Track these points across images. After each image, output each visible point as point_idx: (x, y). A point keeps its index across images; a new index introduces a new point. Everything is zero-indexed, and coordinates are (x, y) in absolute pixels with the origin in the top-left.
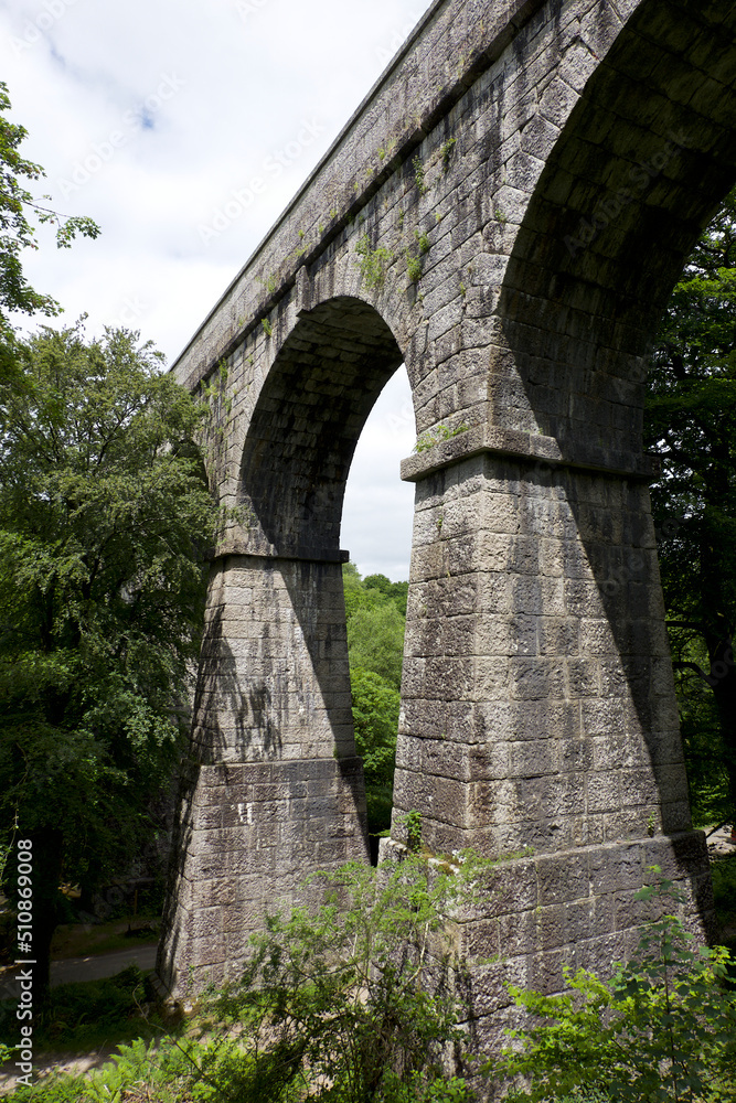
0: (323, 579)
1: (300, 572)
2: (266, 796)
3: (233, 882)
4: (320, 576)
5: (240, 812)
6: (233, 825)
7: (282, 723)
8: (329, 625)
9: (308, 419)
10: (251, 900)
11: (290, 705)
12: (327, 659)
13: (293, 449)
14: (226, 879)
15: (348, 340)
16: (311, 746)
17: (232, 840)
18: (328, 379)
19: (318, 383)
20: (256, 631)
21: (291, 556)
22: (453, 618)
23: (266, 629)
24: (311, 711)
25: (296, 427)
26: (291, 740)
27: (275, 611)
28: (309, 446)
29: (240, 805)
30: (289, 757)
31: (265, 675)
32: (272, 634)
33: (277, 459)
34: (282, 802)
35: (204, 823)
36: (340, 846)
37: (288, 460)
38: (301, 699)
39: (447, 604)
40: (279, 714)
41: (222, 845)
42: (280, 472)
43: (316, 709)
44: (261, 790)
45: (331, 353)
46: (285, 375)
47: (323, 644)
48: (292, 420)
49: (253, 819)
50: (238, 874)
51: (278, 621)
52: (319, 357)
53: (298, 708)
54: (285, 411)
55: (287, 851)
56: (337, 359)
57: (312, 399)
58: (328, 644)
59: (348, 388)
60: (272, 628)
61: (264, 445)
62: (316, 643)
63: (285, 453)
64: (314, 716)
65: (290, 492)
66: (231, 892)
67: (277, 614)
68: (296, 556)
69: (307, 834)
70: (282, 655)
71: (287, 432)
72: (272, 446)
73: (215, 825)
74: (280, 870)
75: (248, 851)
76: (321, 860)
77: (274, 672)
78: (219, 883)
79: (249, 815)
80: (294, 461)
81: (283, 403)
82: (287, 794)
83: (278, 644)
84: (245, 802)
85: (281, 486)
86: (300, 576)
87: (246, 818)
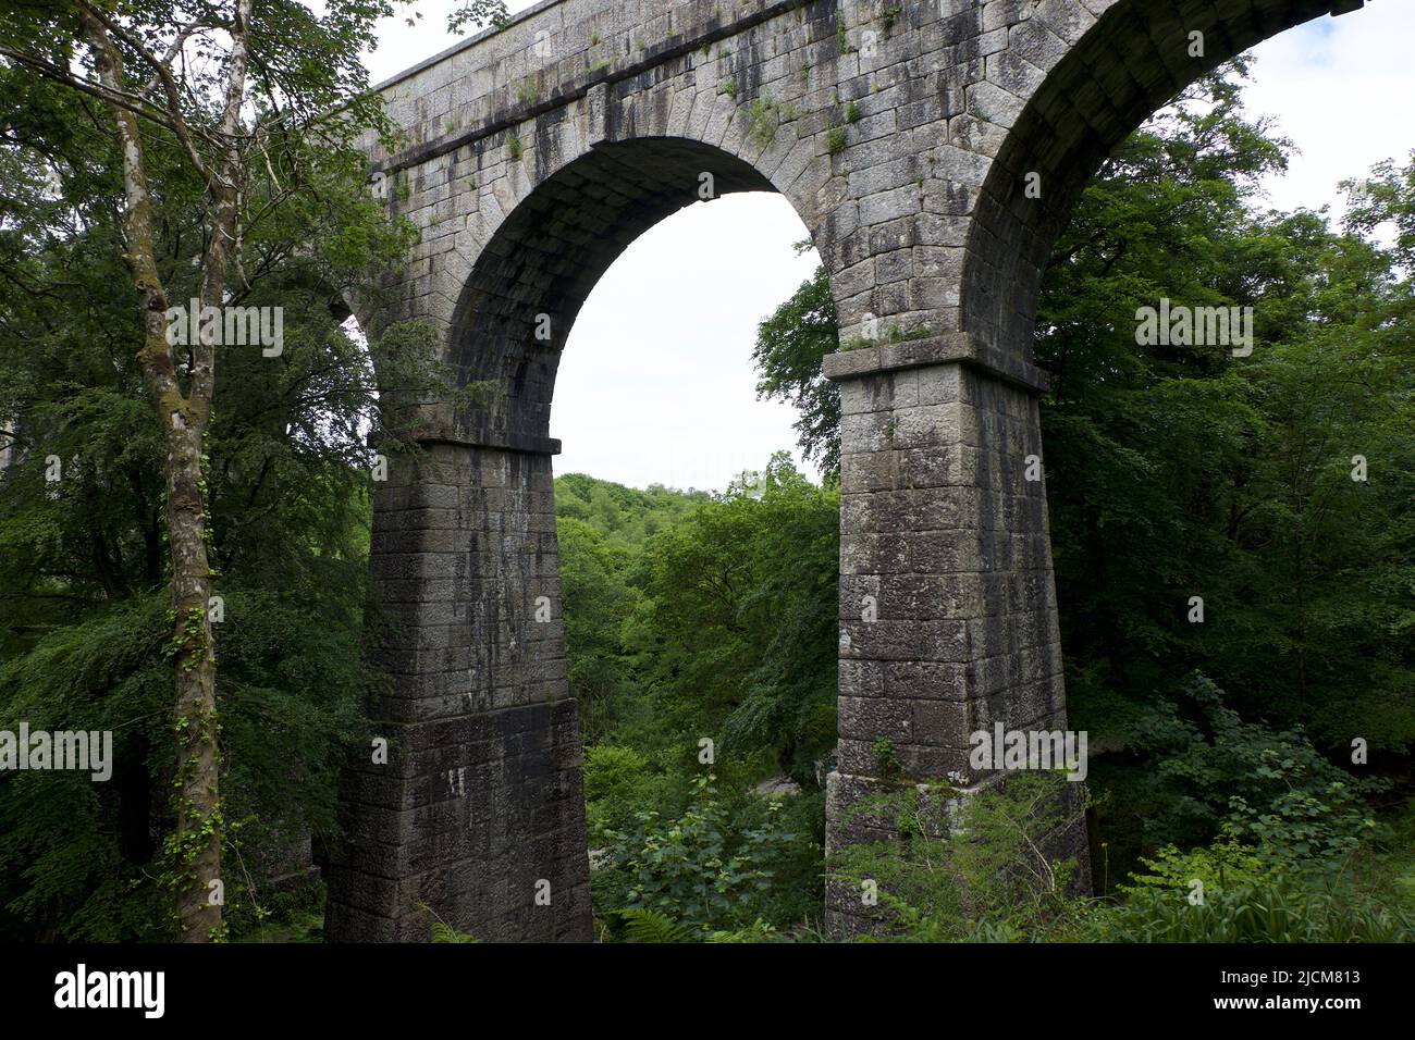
0: (533, 475)
1: (509, 465)
2: (479, 756)
3: (444, 872)
4: (530, 471)
5: (451, 781)
6: (443, 798)
7: (493, 661)
8: (540, 533)
9: (539, 270)
10: (464, 893)
11: (502, 638)
12: (538, 577)
13: (514, 305)
14: (437, 870)
15: (628, 181)
16: (524, 689)
17: (443, 818)
18: (579, 224)
19: (567, 227)
20: (463, 544)
21: (502, 445)
22: (923, 533)
23: (474, 541)
24: (523, 644)
25: (523, 278)
26: (502, 682)
27: (483, 516)
28: (532, 305)
29: (451, 772)
30: (501, 704)
31: (474, 600)
32: (481, 547)
33: (492, 317)
34: (496, 763)
35: (411, 800)
36: (556, 811)
37: (505, 319)
38: (513, 630)
39: (913, 518)
40: (490, 651)
41: (432, 826)
42: (494, 335)
43: (528, 641)
44: (474, 750)
45: (598, 193)
46: (534, 212)
47: (533, 557)
48: (521, 269)
49: (465, 789)
50: (450, 862)
51: (486, 529)
52: (584, 196)
53: (509, 641)
54: (518, 256)
55: (502, 824)
56: (602, 201)
57: (551, 246)
58: (539, 558)
59: (597, 236)
60: (481, 539)
61: (482, 298)
62: (526, 557)
63: (504, 311)
64: (526, 649)
65: (501, 361)
66: (442, 887)
67: (486, 519)
68: (508, 445)
69: (523, 800)
70: (491, 574)
71: (511, 283)
72: (490, 300)
73: (424, 800)
74: (495, 850)
75: (461, 830)
76: (537, 831)
77: (484, 595)
78: (428, 877)
79: (461, 784)
80: (512, 321)
81: (518, 246)
82: (501, 751)
83: (487, 559)
84: (456, 768)
85: (492, 353)
86: (509, 471)
87: (457, 788)
